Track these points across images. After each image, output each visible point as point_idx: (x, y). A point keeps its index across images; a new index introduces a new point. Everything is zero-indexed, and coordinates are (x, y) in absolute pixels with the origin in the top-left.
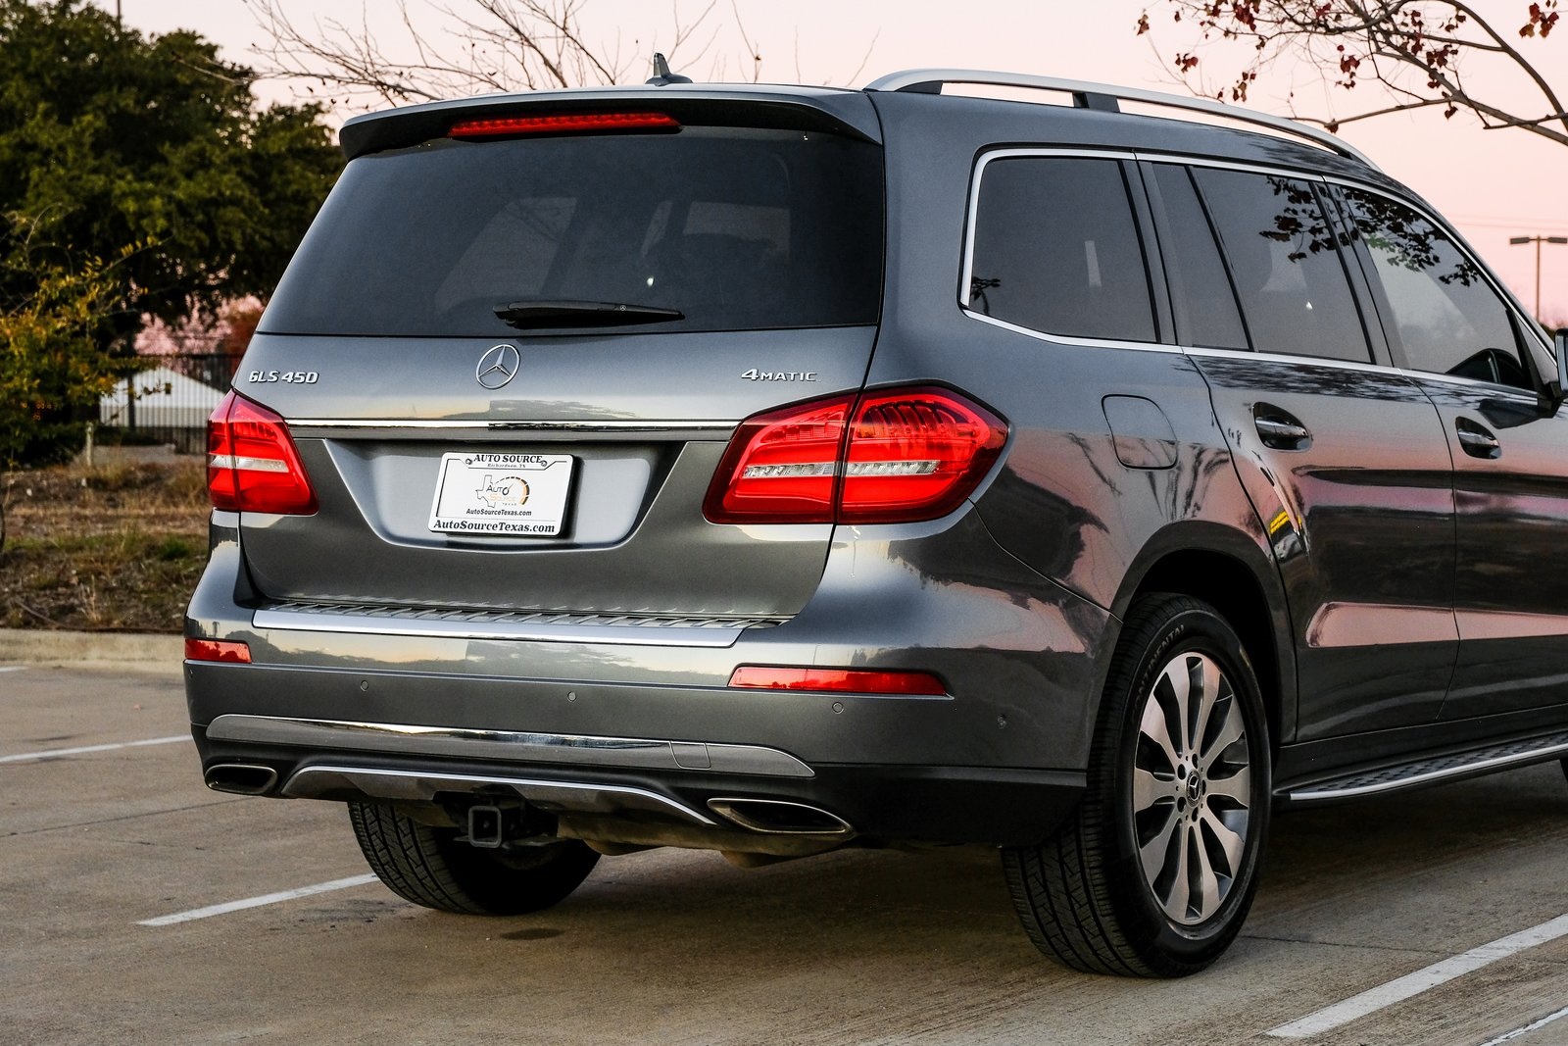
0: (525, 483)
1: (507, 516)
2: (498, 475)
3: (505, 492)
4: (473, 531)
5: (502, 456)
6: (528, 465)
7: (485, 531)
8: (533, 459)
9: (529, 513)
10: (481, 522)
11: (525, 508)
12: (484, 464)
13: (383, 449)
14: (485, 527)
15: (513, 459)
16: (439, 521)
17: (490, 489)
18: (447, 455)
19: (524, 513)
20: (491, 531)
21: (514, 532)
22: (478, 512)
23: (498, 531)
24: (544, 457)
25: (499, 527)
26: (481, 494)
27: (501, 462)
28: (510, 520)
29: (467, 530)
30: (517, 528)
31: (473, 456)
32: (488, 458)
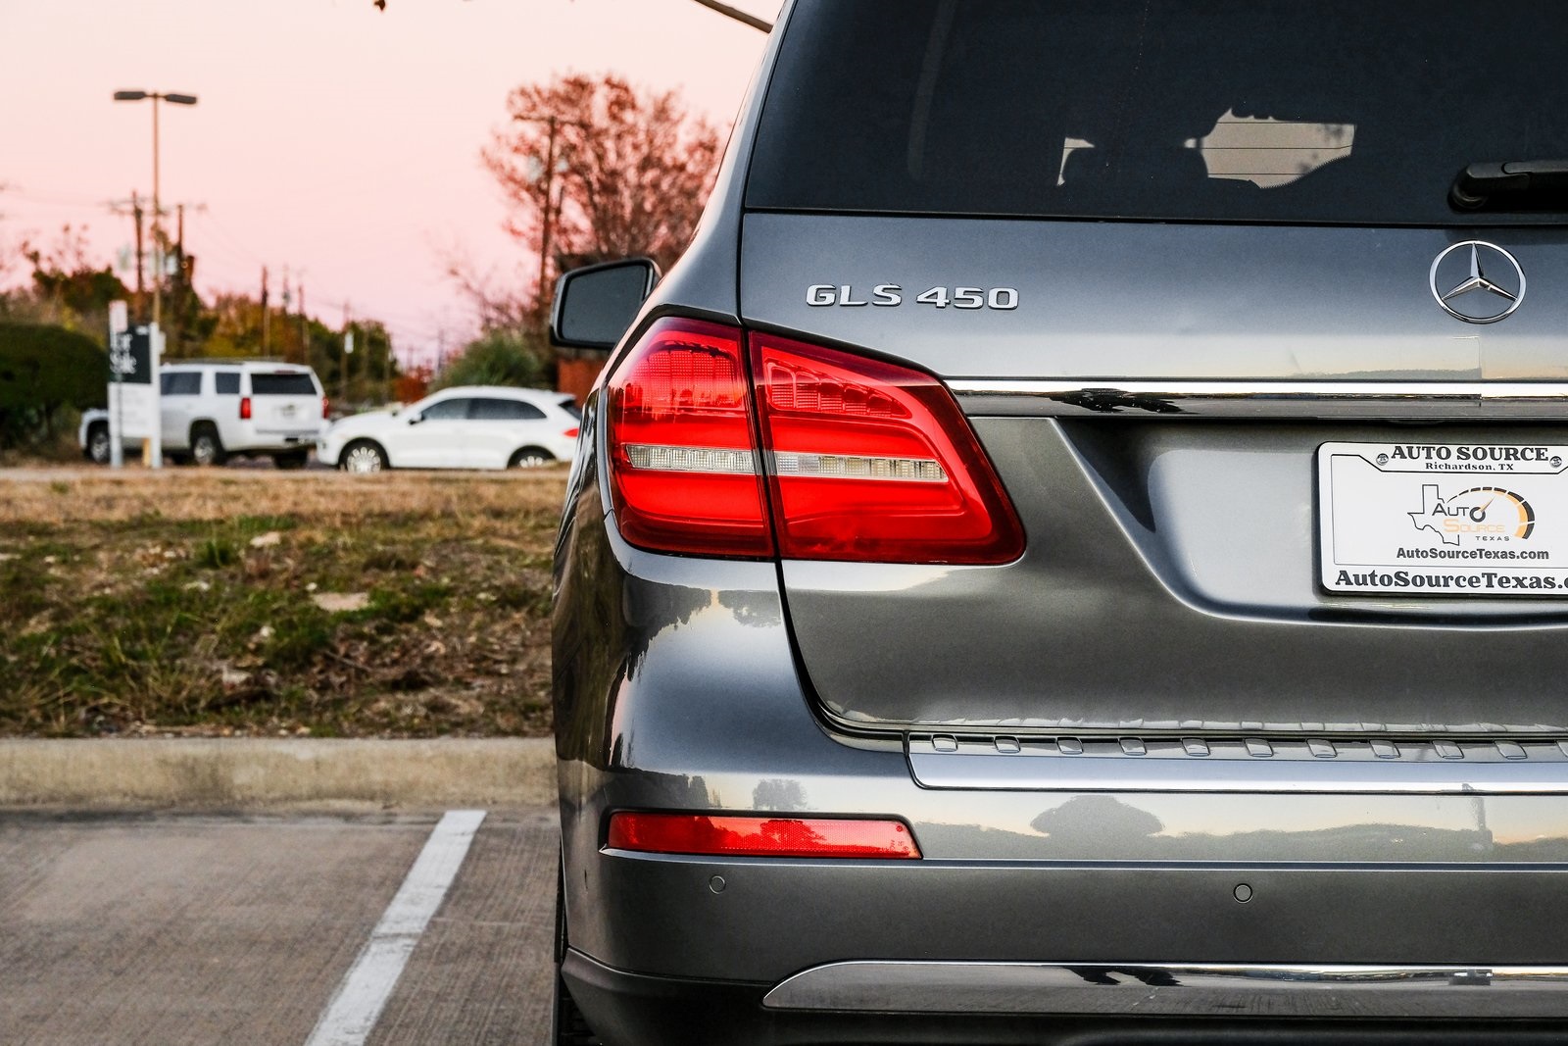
0: (1520, 499)
1: (1492, 562)
2: (1451, 485)
3: (1477, 515)
4: (1426, 589)
5: (1454, 449)
6: (1519, 465)
7: (1453, 589)
8: (1528, 454)
9: (1544, 555)
10: (1441, 572)
11: (1530, 545)
12: (1421, 463)
13: (1176, 436)
14: (1452, 583)
15: (1480, 454)
16: (1344, 573)
17: (1439, 509)
18: (1327, 450)
19: (1533, 555)
20: (1468, 590)
21: (1519, 591)
22: (1424, 554)
23: (1482, 589)
24: (1552, 451)
25: (1484, 581)
26: (1421, 520)
27: (1453, 460)
28: (1503, 568)
29: (1411, 589)
30: (1527, 582)
31: (1389, 449)
32: (1424, 453)
